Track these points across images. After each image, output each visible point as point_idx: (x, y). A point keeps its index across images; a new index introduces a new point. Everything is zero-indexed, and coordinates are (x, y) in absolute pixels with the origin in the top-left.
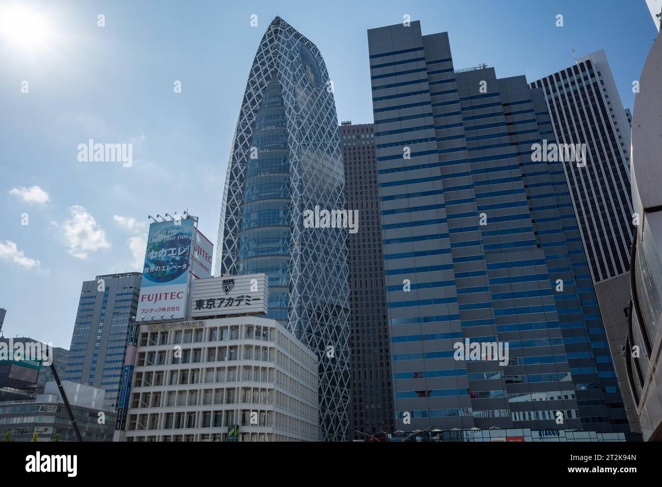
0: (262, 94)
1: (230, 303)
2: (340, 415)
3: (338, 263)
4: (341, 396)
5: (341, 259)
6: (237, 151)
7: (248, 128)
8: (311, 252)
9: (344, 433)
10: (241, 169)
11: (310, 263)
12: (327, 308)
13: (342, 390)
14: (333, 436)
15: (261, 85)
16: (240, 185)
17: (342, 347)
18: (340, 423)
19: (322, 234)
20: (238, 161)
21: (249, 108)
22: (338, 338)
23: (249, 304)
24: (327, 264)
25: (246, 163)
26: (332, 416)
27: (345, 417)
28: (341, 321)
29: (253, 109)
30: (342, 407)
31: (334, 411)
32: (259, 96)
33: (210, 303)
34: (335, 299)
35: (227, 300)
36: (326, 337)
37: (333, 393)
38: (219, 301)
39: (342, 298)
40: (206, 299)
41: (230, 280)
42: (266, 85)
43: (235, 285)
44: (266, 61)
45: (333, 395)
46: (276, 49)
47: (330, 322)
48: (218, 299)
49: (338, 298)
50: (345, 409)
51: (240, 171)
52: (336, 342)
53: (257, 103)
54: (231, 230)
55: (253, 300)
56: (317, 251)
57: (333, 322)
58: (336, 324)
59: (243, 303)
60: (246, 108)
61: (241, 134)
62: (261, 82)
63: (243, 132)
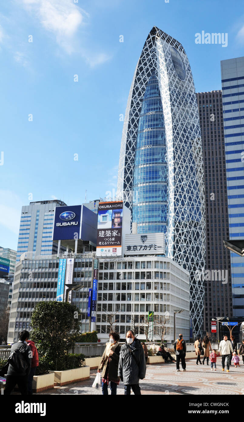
0: (145, 87)
1: (145, 248)
2: (199, 302)
3: (197, 205)
4: (199, 291)
5: (200, 203)
6: (130, 130)
7: (137, 113)
8: (180, 199)
9: (201, 313)
10: (133, 142)
11: (180, 207)
12: (190, 236)
13: (199, 287)
14: (194, 314)
15: (145, 81)
16: (133, 153)
17: (200, 260)
18: (198, 307)
19: (187, 187)
20: (131, 137)
21: (137, 98)
22: (198, 255)
23: (156, 249)
24: (190, 207)
25: (136, 138)
26: (193, 302)
27: (201, 303)
28: (199, 243)
29: (140, 98)
30: (200, 297)
31: (195, 300)
32: (143, 89)
33: (134, 248)
34: (195, 230)
35: (144, 246)
36: (190, 254)
37: (194, 289)
38: (140, 247)
39: (200, 229)
40: (132, 245)
41: (145, 236)
42: (148, 80)
43: (148, 238)
44: (147, 62)
45: (194, 290)
46: (154, 53)
47: (193, 244)
48: (139, 246)
49: (198, 229)
50: (201, 298)
51: (133, 144)
52: (196, 257)
53: (142, 94)
54: (128, 184)
55: (158, 247)
56: (184, 199)
57: (194, 244)
58: (196, 246)
59: (152, 248)
60: (135, 98)
61: (132, 117)
62: (144, 78)
63: (133, 116)
